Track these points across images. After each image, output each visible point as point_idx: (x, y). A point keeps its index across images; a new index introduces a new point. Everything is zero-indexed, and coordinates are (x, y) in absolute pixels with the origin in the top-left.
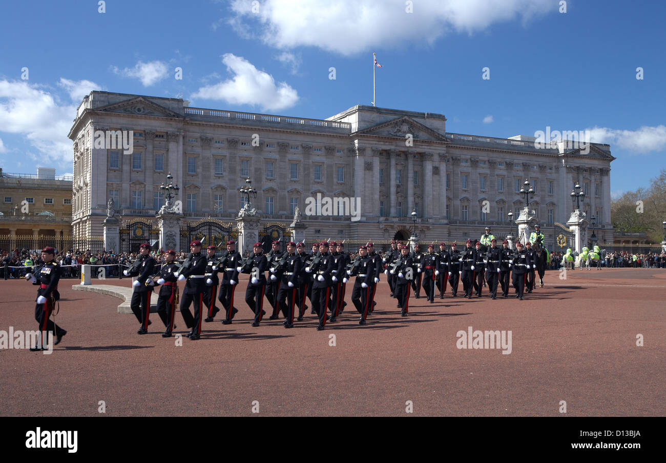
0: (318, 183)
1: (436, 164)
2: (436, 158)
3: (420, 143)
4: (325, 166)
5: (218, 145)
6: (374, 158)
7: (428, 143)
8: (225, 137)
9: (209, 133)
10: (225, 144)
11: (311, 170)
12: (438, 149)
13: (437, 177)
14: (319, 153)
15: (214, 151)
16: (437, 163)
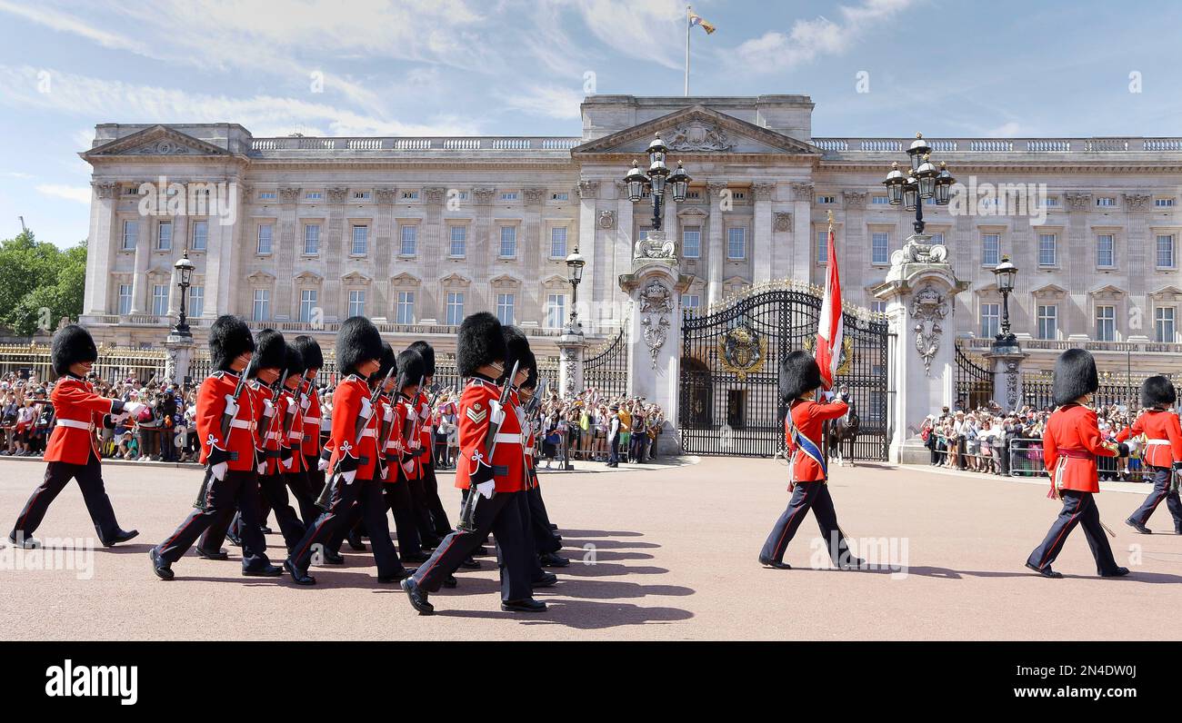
0: (506, 261)
1: (784, 207)
2: (784, 193)
3: (739, 162)
4: (523, 228)
5: (310, 201)
6: (621, 202)
7: (762, 160)
8: (323, 185)
9: (295, 181)
10: (325, 198)
11: (492, 236)
12: (787, 175)
13: (784, 237)
14: (511, 202)
15: (303, 212)
16: (785, 204)
